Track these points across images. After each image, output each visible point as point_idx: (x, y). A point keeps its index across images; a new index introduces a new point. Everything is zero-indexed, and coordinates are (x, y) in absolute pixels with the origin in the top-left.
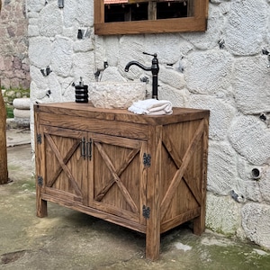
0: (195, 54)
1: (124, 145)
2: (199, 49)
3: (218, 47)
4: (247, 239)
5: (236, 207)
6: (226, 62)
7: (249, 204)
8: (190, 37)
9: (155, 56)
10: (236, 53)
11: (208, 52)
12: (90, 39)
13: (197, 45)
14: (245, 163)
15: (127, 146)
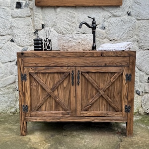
0: (113, 19)
1: (109, 71)
2: (115, 16)
3: (127, 15)
4: (145, 112)
5: (139, 98)
6: (133, 23)
7: (146, 95)
8: (110, 9)
9: (94, 19)
10: (139, 18)
11: (121, 18)
12: (29, 9)
13: (115, 14)
14: (145, 74)
15: (112, 71)
